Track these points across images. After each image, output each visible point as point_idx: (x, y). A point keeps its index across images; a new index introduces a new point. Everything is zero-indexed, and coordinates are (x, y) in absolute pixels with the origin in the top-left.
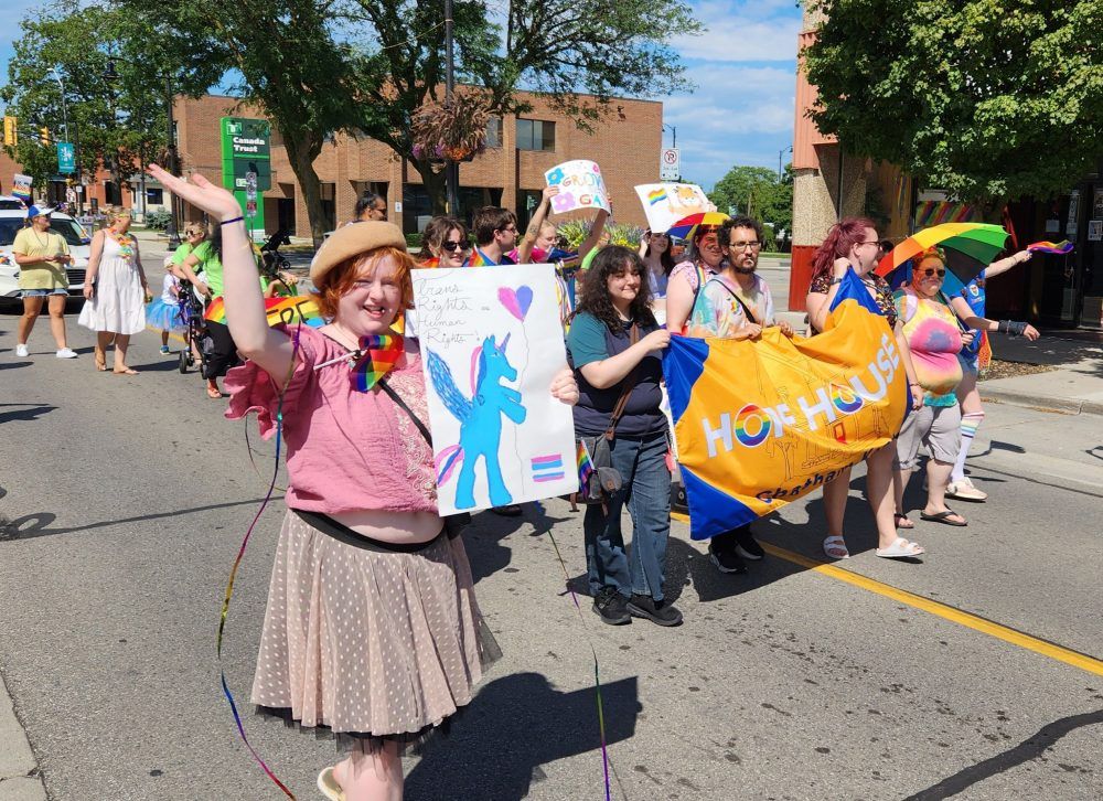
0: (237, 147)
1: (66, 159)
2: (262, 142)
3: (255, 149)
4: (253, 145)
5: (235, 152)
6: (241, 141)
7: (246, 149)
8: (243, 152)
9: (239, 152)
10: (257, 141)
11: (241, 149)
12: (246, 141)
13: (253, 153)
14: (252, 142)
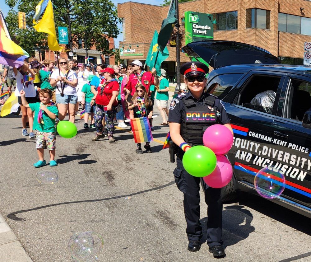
0: (195, 30)
1: (63, 36)
2: (209, 28)
3: (205, 32)
4: (204, 30)
5: (194, 33)
6: (197, 27)
7: (200, 32)
8: (198, 34)
9: (196, 33)
10: (206, 27)
11: (197, 31)
12: (200, 27)
13: (204, 34)
14: (203, 27)
